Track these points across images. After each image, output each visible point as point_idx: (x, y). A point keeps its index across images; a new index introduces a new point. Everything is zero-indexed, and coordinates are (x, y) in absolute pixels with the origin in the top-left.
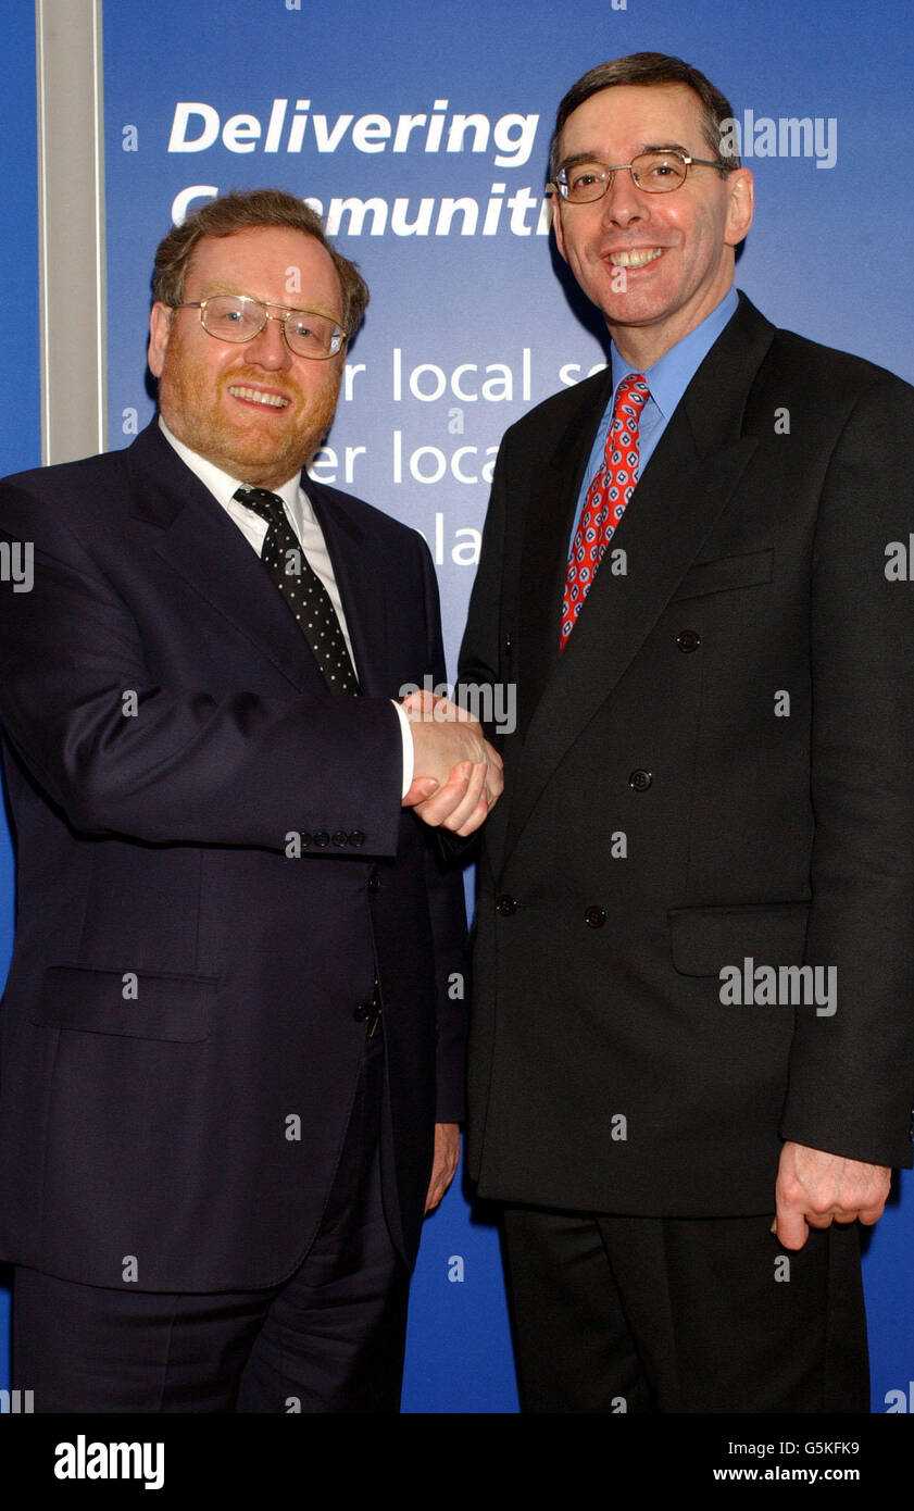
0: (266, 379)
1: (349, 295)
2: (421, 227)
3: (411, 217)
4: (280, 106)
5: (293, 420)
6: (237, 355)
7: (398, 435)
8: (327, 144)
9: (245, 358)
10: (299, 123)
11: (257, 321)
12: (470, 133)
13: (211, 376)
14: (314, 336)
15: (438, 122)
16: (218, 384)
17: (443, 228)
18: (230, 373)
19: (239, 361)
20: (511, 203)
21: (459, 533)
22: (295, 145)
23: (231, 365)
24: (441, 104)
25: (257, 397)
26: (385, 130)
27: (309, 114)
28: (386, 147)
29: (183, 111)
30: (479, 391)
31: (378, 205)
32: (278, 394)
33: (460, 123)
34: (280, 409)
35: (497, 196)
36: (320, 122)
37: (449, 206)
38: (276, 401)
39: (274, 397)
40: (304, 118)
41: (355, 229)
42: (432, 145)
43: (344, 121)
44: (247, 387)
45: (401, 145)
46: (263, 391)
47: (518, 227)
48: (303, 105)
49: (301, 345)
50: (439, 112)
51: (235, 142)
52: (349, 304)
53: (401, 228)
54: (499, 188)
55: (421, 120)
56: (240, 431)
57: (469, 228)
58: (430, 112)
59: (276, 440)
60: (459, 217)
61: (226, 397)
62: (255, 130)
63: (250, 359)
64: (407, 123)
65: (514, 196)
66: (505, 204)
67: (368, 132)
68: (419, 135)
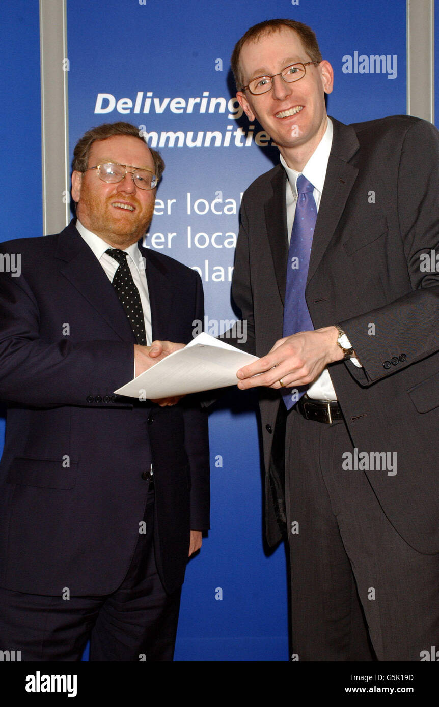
0: (126, 199)
1: (157, 164)
2: (198, 143)
3: (194, 139)
4: (140, 95)
5: (138, 216)
6: (113, 189)
7: (189, 228)
8: (159, 110)
9: (117, 190)
10: (148, 101)
11: (121, 174)
12: (218, 105)
13: (103, 198)
14: (145, 181)
15: (205, 101)
16: (107, 202)
17: (207, 144)
18: (111, 197)
19: (115, 192)
20: (235, 133)
21: (215, 268)
22: (147, 110)
23: (112, 194)
24: (206, 94)
25: (122, 206)
26: (183, 104)
27: (152, 98)
28: (184, 111)
29: (101, 97)
30: (222, 210)
31: (181, 135)
32: (131, 205)
33: (214, 101)
34: (132, 211)
35: (229, 131)
36: (157, 101)
37: (209, 135)
38: (130, 208)
39: (129, 206)
40: (150, 100)
41: (171, 144)
42: (203, 110)
43: (166, 101)
44: (118, 202)
45: (190, 110)
46: (125, 204)
47: (238, 143)
48: (150, 94)
49: (140, 184)
50: (205, 97)
51: (122, 109)
52: (157, 169)
53: (190, 144)
54: (230, 127)
55: (198, 100)
56: (116, 221)
57: (218, 144)
58: (202, 97)
59: (131, 224)
60: (214, 139)
61: (110, 207)
62: (130, 105)
63: (119, 190)
64: (192, 102)
65: (236, 131)
66: (232, 134)
67: (176, 105)
68: (197, 106)
